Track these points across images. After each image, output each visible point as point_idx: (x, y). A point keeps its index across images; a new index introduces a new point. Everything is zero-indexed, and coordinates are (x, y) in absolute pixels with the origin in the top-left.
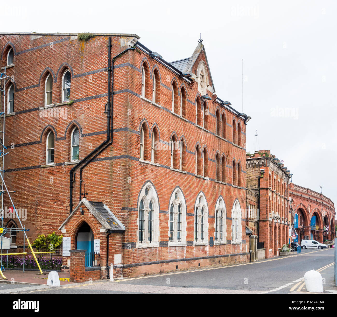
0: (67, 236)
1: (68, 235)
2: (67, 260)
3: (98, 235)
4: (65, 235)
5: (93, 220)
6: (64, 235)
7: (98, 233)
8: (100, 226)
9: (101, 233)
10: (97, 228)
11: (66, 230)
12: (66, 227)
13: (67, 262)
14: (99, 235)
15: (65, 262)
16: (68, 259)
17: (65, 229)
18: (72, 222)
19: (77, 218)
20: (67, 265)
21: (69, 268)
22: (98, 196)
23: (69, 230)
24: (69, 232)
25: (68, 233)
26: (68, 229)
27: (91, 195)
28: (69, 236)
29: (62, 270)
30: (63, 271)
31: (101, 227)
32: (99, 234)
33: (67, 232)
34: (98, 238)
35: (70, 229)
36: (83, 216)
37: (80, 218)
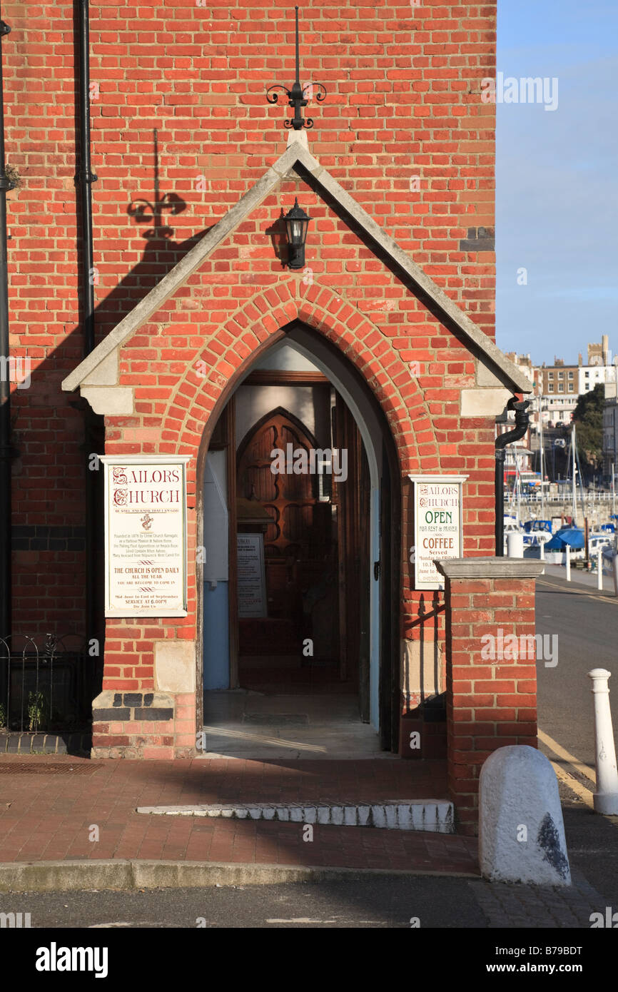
0: (148, 449)
1: (154, 435)
2: (150, 647)
3: (441, 438)
4: (130, 435)
5: (395, 318)
6: (117, 435)
7: (438, 423)
8: (455, 369)
9: (466, 422)
10: (436, 382)
11: (138, 394)
12: (135, 368)
13: (149, 660)
14: (456, 437)
15: (134, 660)
16: (159, 634)
17: (124, 381)
18: (191, 330)
19: (237, 293)
20: (150, 684)
21: (167, 714)
22: (244, 125)
23: (165, 394)
24: (161, 408)
25: (149, 422)
26: (150, 380)
27: (186, 112)
28: (167, 449)
29: (106, 728)
30: (123, 741)
31: (472, 371)
32: (452, 427)
33: (139, 407)
34: (449, 464)
35: (173, 381)
36: (293, 275)
37: (269, 294)
